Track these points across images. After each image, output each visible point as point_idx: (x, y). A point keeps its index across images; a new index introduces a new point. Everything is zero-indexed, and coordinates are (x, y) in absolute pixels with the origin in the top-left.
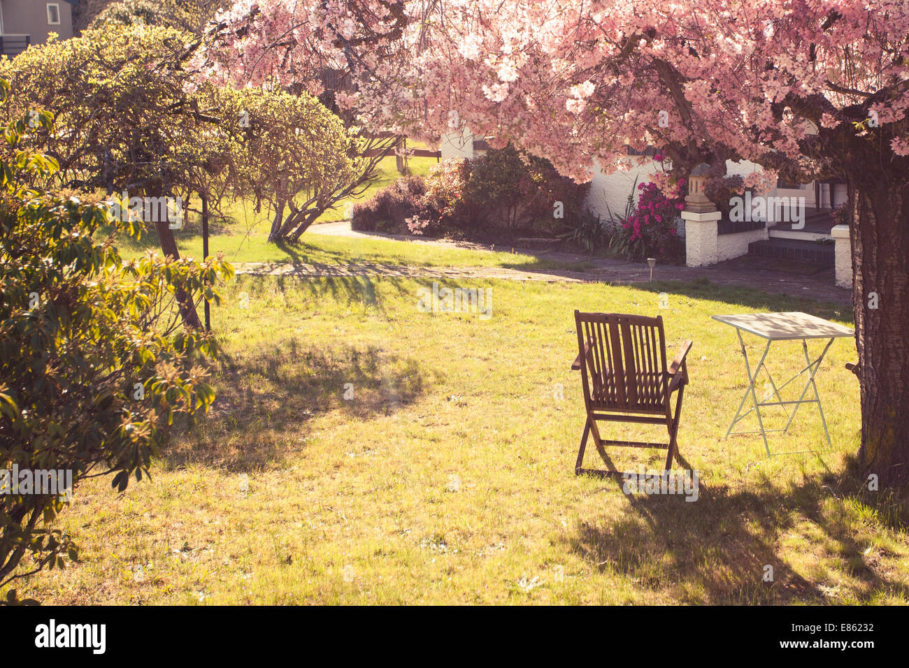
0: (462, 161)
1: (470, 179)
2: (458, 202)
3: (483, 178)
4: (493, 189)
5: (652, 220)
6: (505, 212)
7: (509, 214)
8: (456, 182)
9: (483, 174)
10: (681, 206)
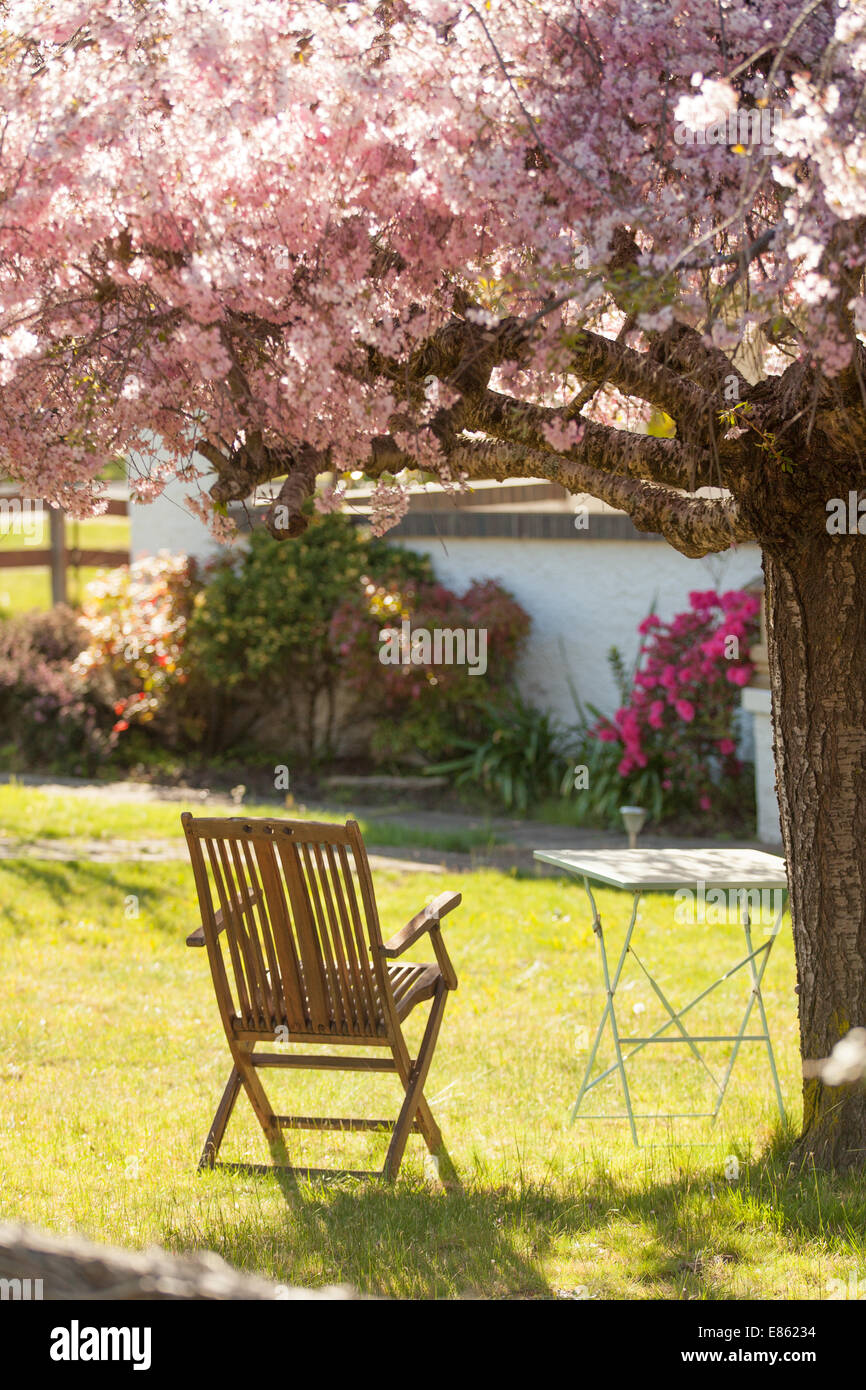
0: (179, 564)
1: (196, 614)
2: (168, 680)
3: (231, 611)
4: (259, 641)
5: (669, 716)
6: (302, 708)
7: (312, 714)
8: (161, 625)
9: (232, 601)
10: (740, 675)
